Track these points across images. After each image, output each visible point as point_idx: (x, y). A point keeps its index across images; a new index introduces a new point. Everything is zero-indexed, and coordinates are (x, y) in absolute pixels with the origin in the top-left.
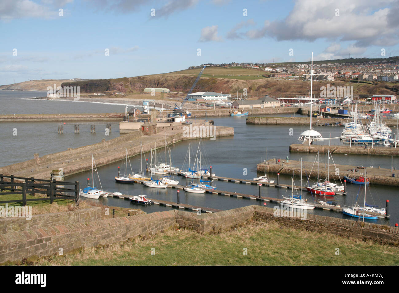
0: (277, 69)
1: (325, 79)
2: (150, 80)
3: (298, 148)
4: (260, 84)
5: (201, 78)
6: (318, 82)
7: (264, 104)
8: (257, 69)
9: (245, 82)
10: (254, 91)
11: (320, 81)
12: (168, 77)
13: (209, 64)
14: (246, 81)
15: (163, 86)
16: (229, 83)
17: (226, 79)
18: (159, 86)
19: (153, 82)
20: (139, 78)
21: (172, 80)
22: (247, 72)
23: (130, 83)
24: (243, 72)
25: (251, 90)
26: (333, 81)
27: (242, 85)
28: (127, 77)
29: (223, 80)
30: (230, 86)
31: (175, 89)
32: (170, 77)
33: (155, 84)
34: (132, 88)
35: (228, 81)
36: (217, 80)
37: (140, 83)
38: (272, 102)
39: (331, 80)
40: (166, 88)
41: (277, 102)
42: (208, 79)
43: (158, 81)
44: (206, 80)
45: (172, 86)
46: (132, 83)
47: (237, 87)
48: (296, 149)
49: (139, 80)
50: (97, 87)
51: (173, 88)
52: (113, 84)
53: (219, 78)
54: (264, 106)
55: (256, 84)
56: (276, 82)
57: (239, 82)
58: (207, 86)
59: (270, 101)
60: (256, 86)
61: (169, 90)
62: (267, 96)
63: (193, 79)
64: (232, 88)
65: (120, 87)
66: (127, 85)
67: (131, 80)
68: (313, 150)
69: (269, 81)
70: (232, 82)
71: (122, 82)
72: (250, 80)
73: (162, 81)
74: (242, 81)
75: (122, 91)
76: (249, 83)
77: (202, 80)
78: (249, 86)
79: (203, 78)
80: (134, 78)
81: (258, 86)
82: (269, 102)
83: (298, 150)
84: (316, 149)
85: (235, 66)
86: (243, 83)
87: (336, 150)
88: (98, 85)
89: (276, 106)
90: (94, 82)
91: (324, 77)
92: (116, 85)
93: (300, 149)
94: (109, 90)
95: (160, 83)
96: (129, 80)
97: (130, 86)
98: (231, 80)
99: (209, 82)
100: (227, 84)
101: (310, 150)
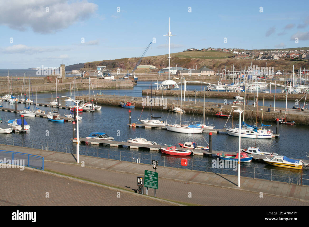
0: (242, 52)
1: (272, 59)
2: (144, 60)
3: (148, 91)
4: (222, 62)
5: (180, 58)
6: (266, 60)
7: (201, 73)
8: (227, 52)
9: (210, 61)
10: (216, 68)
11: (267, 60)
12: (157, 58)
13: (192, 49)
14: (212, 60)
15: (152, 64)
16: (199, 62)
17: (197, 59)
18: (150, 64)
19: (146, 62)
20: (136, 58)
21: (159, 59)
22: (218, 54)
23: (129, 62)
24: (215, 54)
25: (215, 67)
26: (277, 60)
27: (208, 63)
28: (127, 58)
29: (195, 59)
30: (199, 64)
31: (160, 66)
32: (158, 58)
33: (147, 63)
34: (130, 66)
35: (198, 60)
36: (191, 60)
37: (136, 62)
38: (208, 72)
39: (276, 59)
40: (154, 65)
41: (212, 72)
42: (185, 59)
43: (150, 60)
44: (183, 59)
45: (158, 64)
46: (131, 62)
47: (204, 64)
48: (146, 92)
49: (136, 60)
50: (107, 65)
51: (159, 66)
52: (117, 63)
53: (193, 58)
54: (201, 75)
55: (219, 62)
56: (234, 61)
57: (206, 61)
58: (184, 64)
59: (207, 71)
60: (219, 64)
61: (155, 67)
62: (205, 67)
63: (173, 59)
64: (201, 65)
65: (122, 65)
66: (126, 63)
67: (130, 60)
68: (158, 93)
69: (229, 60)
70: (202, 61)
71: (123, 62)
72: (216, 59)
73: (152, 61)
74: (209, 60)
75: (123, 68)
76: (214, 61)
77: (180, 59)
78: (214, 64)
79: (181, 58)
80: (132, 58)
81: (220, 63)
82: (205, 72)
83: (147, 93)
84: (160, 93)
85: (211, 50)
86: (209, 61)
87: (174, 93)
88: (108, 64)
89: (211, 75)
90: (105, 61)
91: (271, 57)
92: (119, 64)
93: (149, 92)
94: (115, 67)
95: (151, 62)
96: (129, 60)
97: (129, 64)
98: (201, 59)
99: (186, 61)
100: (197, 62)
101: (156, 93)
